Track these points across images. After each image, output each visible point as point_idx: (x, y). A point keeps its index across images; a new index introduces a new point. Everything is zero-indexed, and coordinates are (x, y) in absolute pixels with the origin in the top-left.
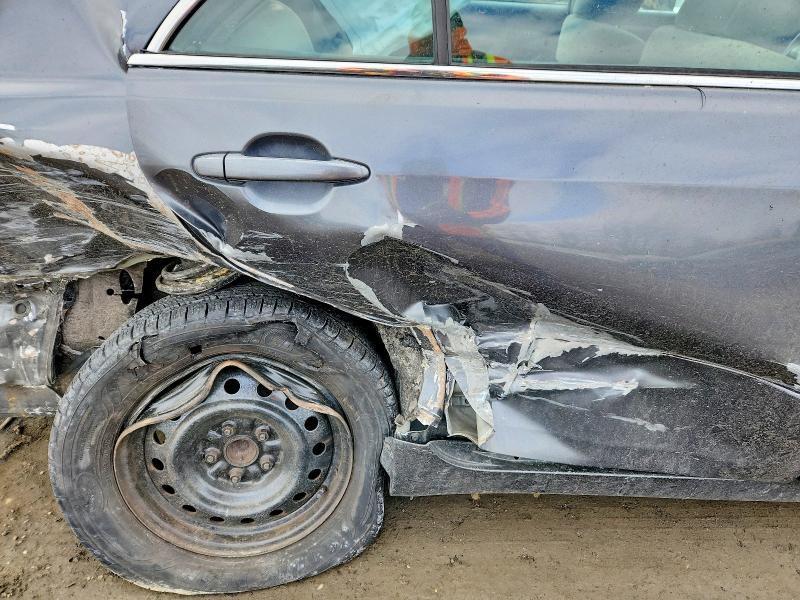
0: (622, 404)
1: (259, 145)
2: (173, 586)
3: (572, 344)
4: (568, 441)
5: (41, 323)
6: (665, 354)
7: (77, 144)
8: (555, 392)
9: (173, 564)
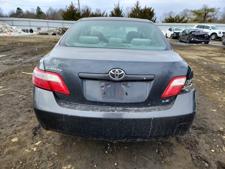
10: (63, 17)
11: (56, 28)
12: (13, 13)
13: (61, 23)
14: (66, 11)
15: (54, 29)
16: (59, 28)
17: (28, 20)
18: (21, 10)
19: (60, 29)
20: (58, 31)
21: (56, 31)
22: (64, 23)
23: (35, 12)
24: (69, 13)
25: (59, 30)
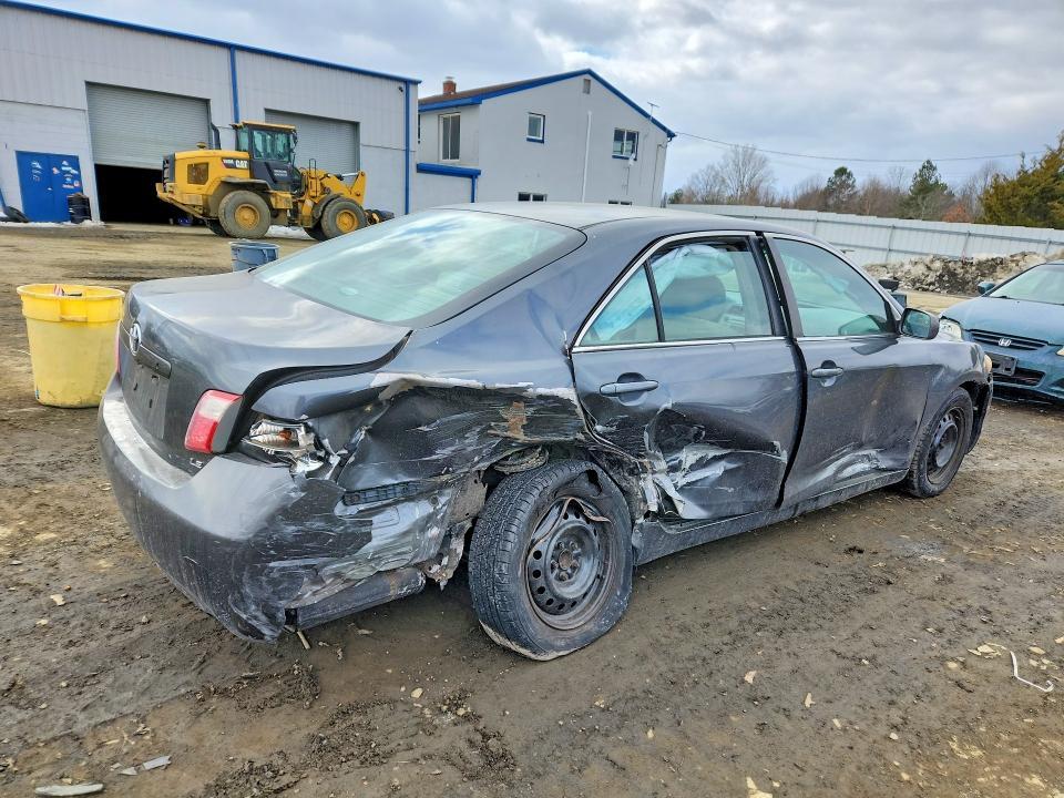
0: (720, 480)
1: (624, 378)
2: (558, 651)
3: (699, 455)
4: (703, 506)
5: (445, 508)
6: (729, 451)
7: (556, 387)
8: (697, 481)
9: (552, 638)
10: (989, 208)
11: (914, 258)
12: (810, 191)
13: (958, 234)
14: (1013, 176)
15: (906, 259)
16: (927, 260)
17: (812, 218)
18: (850, 175)
19: (932, 261)
20: (919, 270)
21: (909, 272)
22: (975, 235)
23: (907, 185)
24: (1025, 191)
25: (929, 268)
